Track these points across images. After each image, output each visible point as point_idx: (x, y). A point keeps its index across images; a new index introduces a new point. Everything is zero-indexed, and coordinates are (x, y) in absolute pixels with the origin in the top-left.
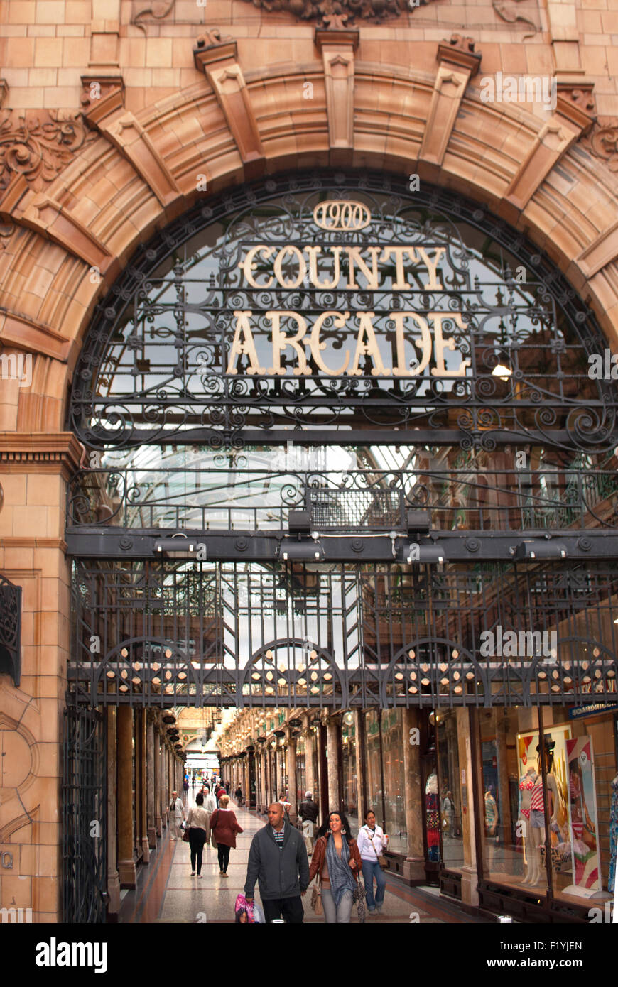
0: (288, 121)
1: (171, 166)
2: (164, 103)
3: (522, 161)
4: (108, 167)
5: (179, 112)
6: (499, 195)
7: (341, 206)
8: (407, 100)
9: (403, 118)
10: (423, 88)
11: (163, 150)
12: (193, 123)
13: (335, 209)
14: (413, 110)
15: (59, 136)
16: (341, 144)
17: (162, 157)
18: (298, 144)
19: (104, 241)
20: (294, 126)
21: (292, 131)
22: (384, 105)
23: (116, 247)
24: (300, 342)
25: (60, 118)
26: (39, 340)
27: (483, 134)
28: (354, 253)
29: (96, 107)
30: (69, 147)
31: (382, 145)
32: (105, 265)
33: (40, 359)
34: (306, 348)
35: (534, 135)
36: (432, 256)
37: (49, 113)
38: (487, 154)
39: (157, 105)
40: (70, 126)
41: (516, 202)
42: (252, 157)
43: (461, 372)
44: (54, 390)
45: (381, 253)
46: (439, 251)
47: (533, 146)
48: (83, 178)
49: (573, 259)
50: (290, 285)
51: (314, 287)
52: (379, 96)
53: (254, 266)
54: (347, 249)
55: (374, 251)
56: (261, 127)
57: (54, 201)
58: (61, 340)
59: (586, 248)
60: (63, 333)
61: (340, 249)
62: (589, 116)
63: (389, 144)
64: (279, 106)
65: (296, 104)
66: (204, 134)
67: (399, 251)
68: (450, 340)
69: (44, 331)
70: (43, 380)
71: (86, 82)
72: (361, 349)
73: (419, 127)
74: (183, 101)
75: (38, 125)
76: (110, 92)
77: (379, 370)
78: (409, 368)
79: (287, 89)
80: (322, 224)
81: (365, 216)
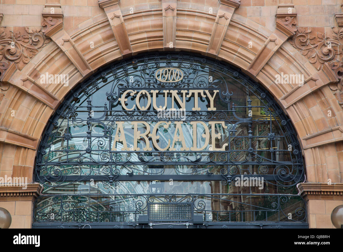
0: (145, 35)
1: (86, 58)
2: (83, 26)
3: (257, 54)
4: (56, 58)
5: (92, 30)
6: (245, 69)
7: (169, 70)
8: (203, 25)
9: (200, 33)
10: (210, 17)
11: (83, 50)
12: (99, 36)
13: (166, 71)
14: (205, 29)
15: (31, 42)
16: (171, 45)
17: (81, 54)
18: (150, 45)
19: (54, 94)
20: (148, 38)
21: (147, 40)
22: (190, 27)
23: (60, 95)
24: (147, 136)
25: (30, 31)
26: (22, 141)
27: (238, 40)
28: (174, 93)
29: (49, 29)
30: (36, 47)
31: (189, 45)
32: (54, 105)
33: (23, 149)
34: (150, 139)
35: (264, 39)
36: (212, 94)
37: (25, 30)
38: (240, 50)
39: (79, 26)
40: (36, 36)
41: (253, 72)
42: (126, 52)
43: (223, 149)
44: (30, 163)
45: (187, 94)
46: (216, 92)
47: (264, 46)
48: (44, 63)
49: (279, 99)
50: (143, 109)
51: (154, 109)
52: (189, 22)
53: (126, 100)
54: (171, 91)
55: (184, 92)
56: (131, 38)
57: (31, 78)
58: (33, 140)
59: (286, 94)
60: (34, 136)
61: (168, 91)
62: (293, 30)
63: (193, 46)
64: (140, 28)
65: (148, 27)
66: (103, 42)
67: (196, 92)
68: (219, 134)
69: (25, 137)
70: (25, 159)
71: (45, 16)
72: (176, 139)
73: (208, 38)
74: (93, 24)
75: (22, 35)
76: (53, 22)
77: (184, 148)
78: (198, 147)
79: (144, 19)
80: (160, 79)
81: (180, 76)
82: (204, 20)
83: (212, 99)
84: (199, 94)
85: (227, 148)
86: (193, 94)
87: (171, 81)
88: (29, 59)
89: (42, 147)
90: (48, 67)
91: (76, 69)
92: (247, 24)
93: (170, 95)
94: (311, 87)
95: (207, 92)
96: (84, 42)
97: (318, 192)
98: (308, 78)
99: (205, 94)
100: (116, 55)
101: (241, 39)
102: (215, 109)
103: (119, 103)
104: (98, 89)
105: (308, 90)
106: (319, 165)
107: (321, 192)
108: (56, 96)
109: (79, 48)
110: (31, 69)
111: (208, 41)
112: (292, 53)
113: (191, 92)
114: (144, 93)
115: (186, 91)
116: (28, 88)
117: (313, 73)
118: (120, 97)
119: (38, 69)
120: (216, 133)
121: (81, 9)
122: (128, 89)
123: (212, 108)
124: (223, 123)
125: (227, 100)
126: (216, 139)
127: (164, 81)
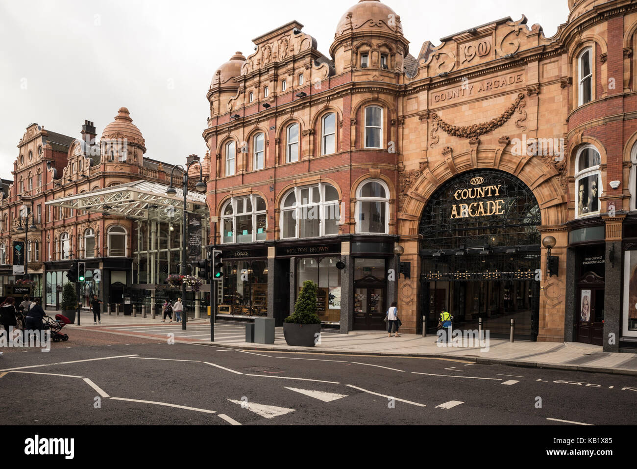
0: (463, 165)
1: (437, 179)
3: (517, 165)
4: (425, 181)
5: (440, 166)
6: (512, 174)
8: (489, 155)
9: (489, 159)
10: (494, 151)
11: (436, 176)
12: (442, 168)
13: (475, 179)
14: (491, 157)
15: (415, 175)
16: (475, 167)
18: (466, 169)
19: (424, 196)
20: (465, 165)
22: (485, 157)
23: (427, 197)
24: (466, 210)
25: (415, 171)
26: (412, 218)
28: (479, 189)
29: (422, 169)
30: (417, 177)
31: (484, 166)
32: (425, 201)
33: (412, 221)
34: (468, 211)
35: (521, 157)
36: (497, 187)
37: (413, 170)
38: (509, 164)
39: (435, 165)
40: (417, 172)
41: (516, 174)
42: (456, 173)
43: (502, 213)
44: (416, 227)
45: (485, 189)
46: (499, 186)
47: (519, 161)
48: (420, 184)
49: (528, 186)
50: (465, 198)
51: (470, 198)
52: (483, 155)
53: (457, 195)
55: (484, 188)
56: (457, 167)
57: (415, 191)
58: (417, 217)
59: (532, 184)
60: (417, 215)
61: (476, 189)
63: (486, 166)
64: (461, 162)
65: (464, 160)
66: (445, 171)
67: (490, 187)
68: (501, 206)
69: (413, 216)
70: (413, 225)
71: (420, 163)
72: (479, 210)
73: (493, 161)
74: (440, 163)
75: (411, 173)
76: (425, 165)
77: (483, 214)
78: (490, 213)
79: (463, 157)
80: (473, 184)
81: (482, 181)
82: (492, 152)
83: (497, 190)
85: (504, 212)
86: (488, 188)
87: (478, 184)
88: (414, 183)
89: (421, 219)
90: (421, 186)
91: (433, 185)
94: (544, 178)
95: (495, 186)
96: (438, 171)
97: (545, 230)
98: (543, 174)
99: (494, 187)
100: (451, 176)
101: (509, 159)
102: (499, 195)
105: (541, 180)
106: (548, 216)
107: (547, 230)
109: (434, 175)
110: (415, 187)
111: (493, 163)
112: (535, 163)
113: (487, 187)
114: (465, 191)
116: (414, 196)
117: (546, 171)
118: (454, 194)
119: (418, 187)
120: (499, 206)
121: (436, 157)
122: (458, 189)
123: (497, 194)
124: (502, 201)
125: (505, 190)
126: (499, 209)
127: (475, 184)
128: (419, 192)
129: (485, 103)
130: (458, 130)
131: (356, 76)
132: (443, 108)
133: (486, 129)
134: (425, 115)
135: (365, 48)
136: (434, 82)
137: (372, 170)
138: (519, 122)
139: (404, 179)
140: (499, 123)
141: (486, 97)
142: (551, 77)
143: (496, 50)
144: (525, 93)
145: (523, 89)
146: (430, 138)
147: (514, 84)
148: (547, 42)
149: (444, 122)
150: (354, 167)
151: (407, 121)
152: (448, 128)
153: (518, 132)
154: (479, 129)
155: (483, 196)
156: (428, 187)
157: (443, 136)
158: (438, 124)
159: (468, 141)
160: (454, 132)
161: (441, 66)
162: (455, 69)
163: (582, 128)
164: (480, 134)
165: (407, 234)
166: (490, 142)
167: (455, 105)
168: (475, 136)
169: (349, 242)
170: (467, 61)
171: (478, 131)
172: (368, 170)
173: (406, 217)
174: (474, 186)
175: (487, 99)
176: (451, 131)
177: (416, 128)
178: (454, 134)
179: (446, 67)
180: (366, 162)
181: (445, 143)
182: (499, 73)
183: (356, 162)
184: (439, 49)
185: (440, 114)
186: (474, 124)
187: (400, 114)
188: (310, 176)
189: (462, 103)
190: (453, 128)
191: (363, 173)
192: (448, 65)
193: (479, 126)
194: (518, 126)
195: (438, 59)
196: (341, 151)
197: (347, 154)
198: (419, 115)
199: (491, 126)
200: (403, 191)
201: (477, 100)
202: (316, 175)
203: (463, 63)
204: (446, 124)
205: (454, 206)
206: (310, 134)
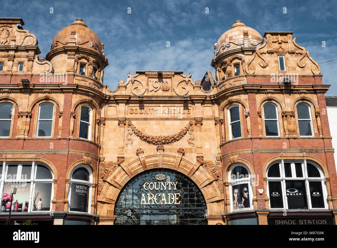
0: (152, 163)
1: (132, 172)
2: (131, 160)
3: (191, 170)
4: (122, 172)
5: (134, 162)
6: (187, 175)
7: (160, 175)
8: (172, 159)
9: (171, 162)
10: (174, 157)
11: (131, 169)
12: (136, 164)
13: (159, 176)
14: (173, 161)
15: (113, 166)
16: (161, 167)
17: (130, 170)
18: (154, 167)
20: (153, 164)
22: (168, 161)
23: (123, 185)
24: (153, 199)
25: (113, 163)
27: (184, 165)
28: (162, 183)
29: (120, 162)
30: (115, 168)
31: (167, 167)
32: (121, 188)
33: (110, 204)
34: (154, 200)
35: (193, 165)
37: (111, 162)
38: (185, 168)
39: (130, 160)
40: (115, 164)
41: (189, 176)
42: (146, 169)
44: (113, 209)
45: (167, 184)
46: (176, 183)
47: (192, 167)
48: (118, 174)
49: (198, 185)
50: (151, 189)
51: (155, 189)
52: (167, 159)
53: (145, 186)
54: (161, 183)
55: (165, 183)
56: (147, 165)
57: (113, 179)
58: (114, 201)
59: (200, 184)
60: (114, 200)
61: (160, 183)
62: (202, 162)
63: (169, 167)
64: (150, 161)
65: (153, 160)
66: (138, 166)
68: (178, 198)
69: (111, 200)
70: (111, 208)
71: (118, 158)
72: (163, 200)
73: (174, 164)
74: (134, 160)
75: (110, 164)
76: (121, 159)
77: (166, 203)
78: (171, 203)
79: (152, 158)
80: (157, 179)
81: (164, 177)
82: (172, 158)
84: (171, 184)
85: (180, 203)
86: (169, 184)
87: (161, 179)
88: (113, 172)
89: (116, 203)
90: (119, 175)
91: (129, 176)
92: (187, 160)
93: (161, 184)
94: (209, 181)
96: (131, 166)
97: (211, 218)
98: (208, 178)
99: (173, 183)
100: (142, 170)
103: (143, 187)
104: (136, 182)
105: (207, 182)
106: (212, 208)
107: (212, 218)
108: (122, 185)
109: (130, 168)
110: (113, 176)
111: (174, 165)
112: (202, 170)
114: (152, 184)
115: (166, 183)
116: (112, 183)
117: (209, 176)
118: (143, 185)
119: (116, 176)
120: (177, 198)
121: (130, 155)
122: (146, 182)
123: (175, 189)
124: (179, 194)
125: (180, 186)
126: (177, 199)
127: (159, 179)
128: (116, 180)
129: (167, 122)
130: (148, 138)
131: (77, 80)
132: (137, 119)
133: (169, 140)
134: (123, 121)
135: (84, 61)
136: (132, 99)
137: (85, 158)
138: (190, 141)
139: (103, 168)
140: (177, 138)
141: (168, 118)
142: (208, 116)
143: (174, 89)
144: (194, 122)
145: (192, 119)
146: (126, 139)
147: (186, 114)
148: (205, 93)
149: (137, 130)
150: (72, 152)
151: (107, 122)
152: (141, 134)
153: (189, 146)
154: (164, 139)
155: (165, 189)
156: (124, 177)
157: (137, 140)
158: (133, 130)
159: (155, 147)
160: (146, 139)
161: (135, 89)
162: (145, 94)
163: (237, 153)
164: (164, 144)
165: (105, 215)
166: (171, 150)
167: (146, 119)
168: (161, 144)
169: (62, 220)
170: (154, 91)
171: (163, 141)
172: (82, 157)
173: (106, 200)
174: (158, 180)
175: (168, 120)
176: (143, 137)
177: (115, 130)
178: (145, 140)
179: (139, 91)
180: (81, 150)
181: (138, 145)
182: (176, 105)
183: (73, 148)
184: (134, 77)
185: (134, 123)
186: (160, 136)
187: (103, 116)
188: (23, 154)
189: (151, 119)
190: (145, 135)
191: (78, 159)
192: (140, 90)
193: (164, 138)
194: (189, 143)
195: (133, 83)
196: (59, 137)
197: (65, 140)
198: (119, 121)
199: (172, 139)
200: (103, 178)
201: (162, 119)
202: (30, 154)
203: (151, 92)
204: (139, 132)
205: (143, 195)
206: (27, 117)
